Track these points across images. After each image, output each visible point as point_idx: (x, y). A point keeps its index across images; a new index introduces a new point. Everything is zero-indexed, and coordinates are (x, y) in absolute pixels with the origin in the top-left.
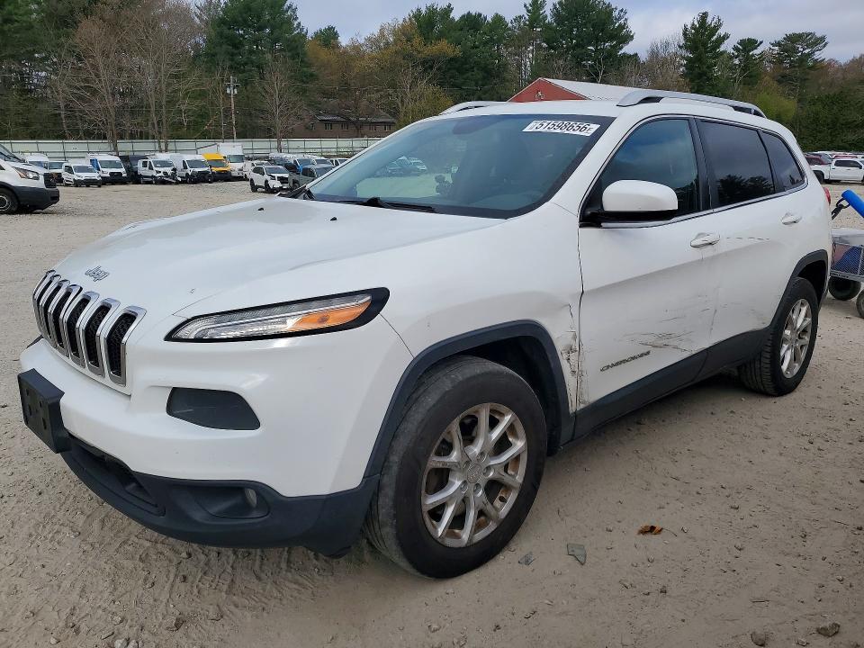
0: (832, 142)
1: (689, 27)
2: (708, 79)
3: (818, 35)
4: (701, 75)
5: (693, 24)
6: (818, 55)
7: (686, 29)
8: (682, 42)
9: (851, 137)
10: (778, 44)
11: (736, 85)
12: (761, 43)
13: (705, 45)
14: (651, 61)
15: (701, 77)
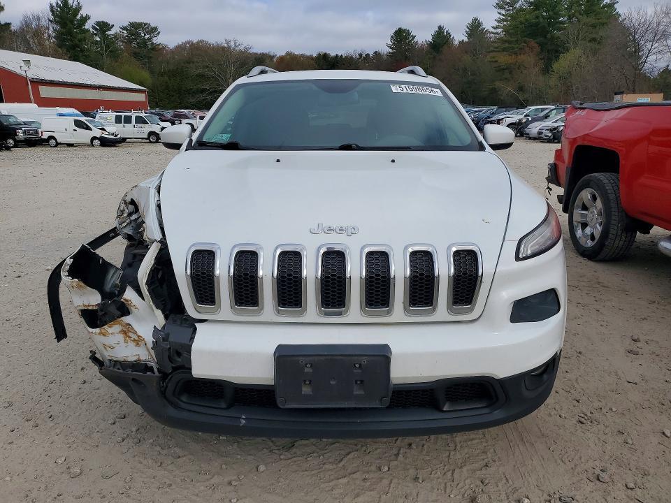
0: (180, 103)
1: (54, 5)
2: (82, 51)
3: (153, 25)
4: (74, 47)
5: (57, 3)
6: (155, 40)
7: (52, 7)
8: (52, 18)
9: (192, 100)
10: (124, 28)
11: (105, 57)
12: (113, 26)
13: (72, 22)
14: (22, 29)
15: (74, 49)
